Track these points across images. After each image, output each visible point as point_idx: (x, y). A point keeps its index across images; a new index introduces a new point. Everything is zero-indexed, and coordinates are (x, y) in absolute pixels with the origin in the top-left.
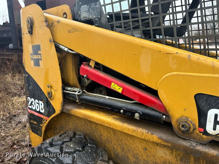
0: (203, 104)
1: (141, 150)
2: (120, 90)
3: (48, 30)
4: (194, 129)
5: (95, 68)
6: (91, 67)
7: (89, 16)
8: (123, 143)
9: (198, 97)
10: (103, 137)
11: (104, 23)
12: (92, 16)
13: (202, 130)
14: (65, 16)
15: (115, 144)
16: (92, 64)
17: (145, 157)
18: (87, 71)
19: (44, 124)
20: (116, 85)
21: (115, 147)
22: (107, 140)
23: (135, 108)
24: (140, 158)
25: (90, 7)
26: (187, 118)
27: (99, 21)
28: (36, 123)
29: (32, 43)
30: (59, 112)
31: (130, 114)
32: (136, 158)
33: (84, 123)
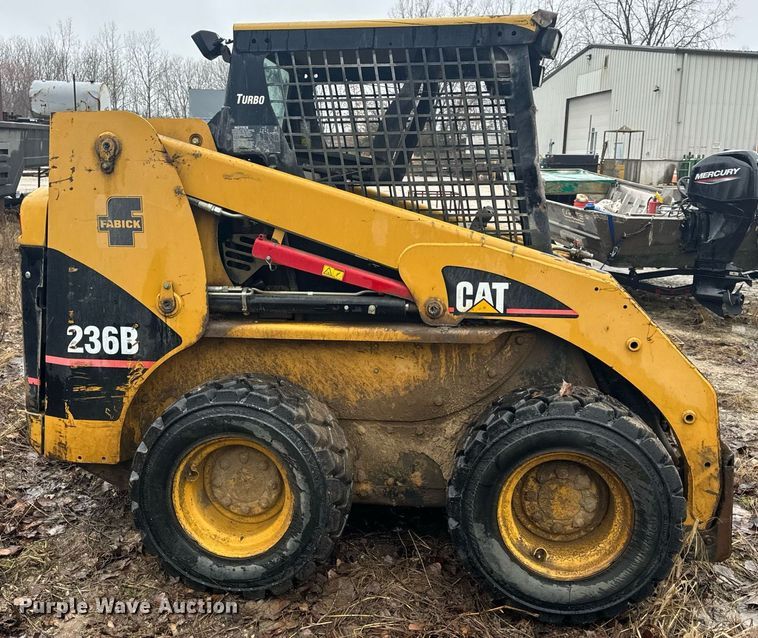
0: (451, 278)
1: (370, 375)
2: (339, 276)
3: (172, 169)
4: (444, 311)
5: (283, 243)
6: (276, 241)
7: (254, 147)
8: (337, 373)
9: (446, 271)
10: (291, 377)
11: (290, 165)
12: (262, 149)
13: (452, 310)
14: (195, 140)
15: (320, 381)
16: (278, 236)
17: (377, 385)
18: (270, 248)
19: (132, 382)
20: (332, 269)
21: (320, 387)
22: (303, 379)
23: (364, 300)
24: (369, 389)
25: (257, 131)
26: (436, 299)
27: (279, 159)
28: (97, 389)
29: (107, 193)
30: (194, 340)
31: (360, 310)
32: (361, 393)
33: (242, 360)
